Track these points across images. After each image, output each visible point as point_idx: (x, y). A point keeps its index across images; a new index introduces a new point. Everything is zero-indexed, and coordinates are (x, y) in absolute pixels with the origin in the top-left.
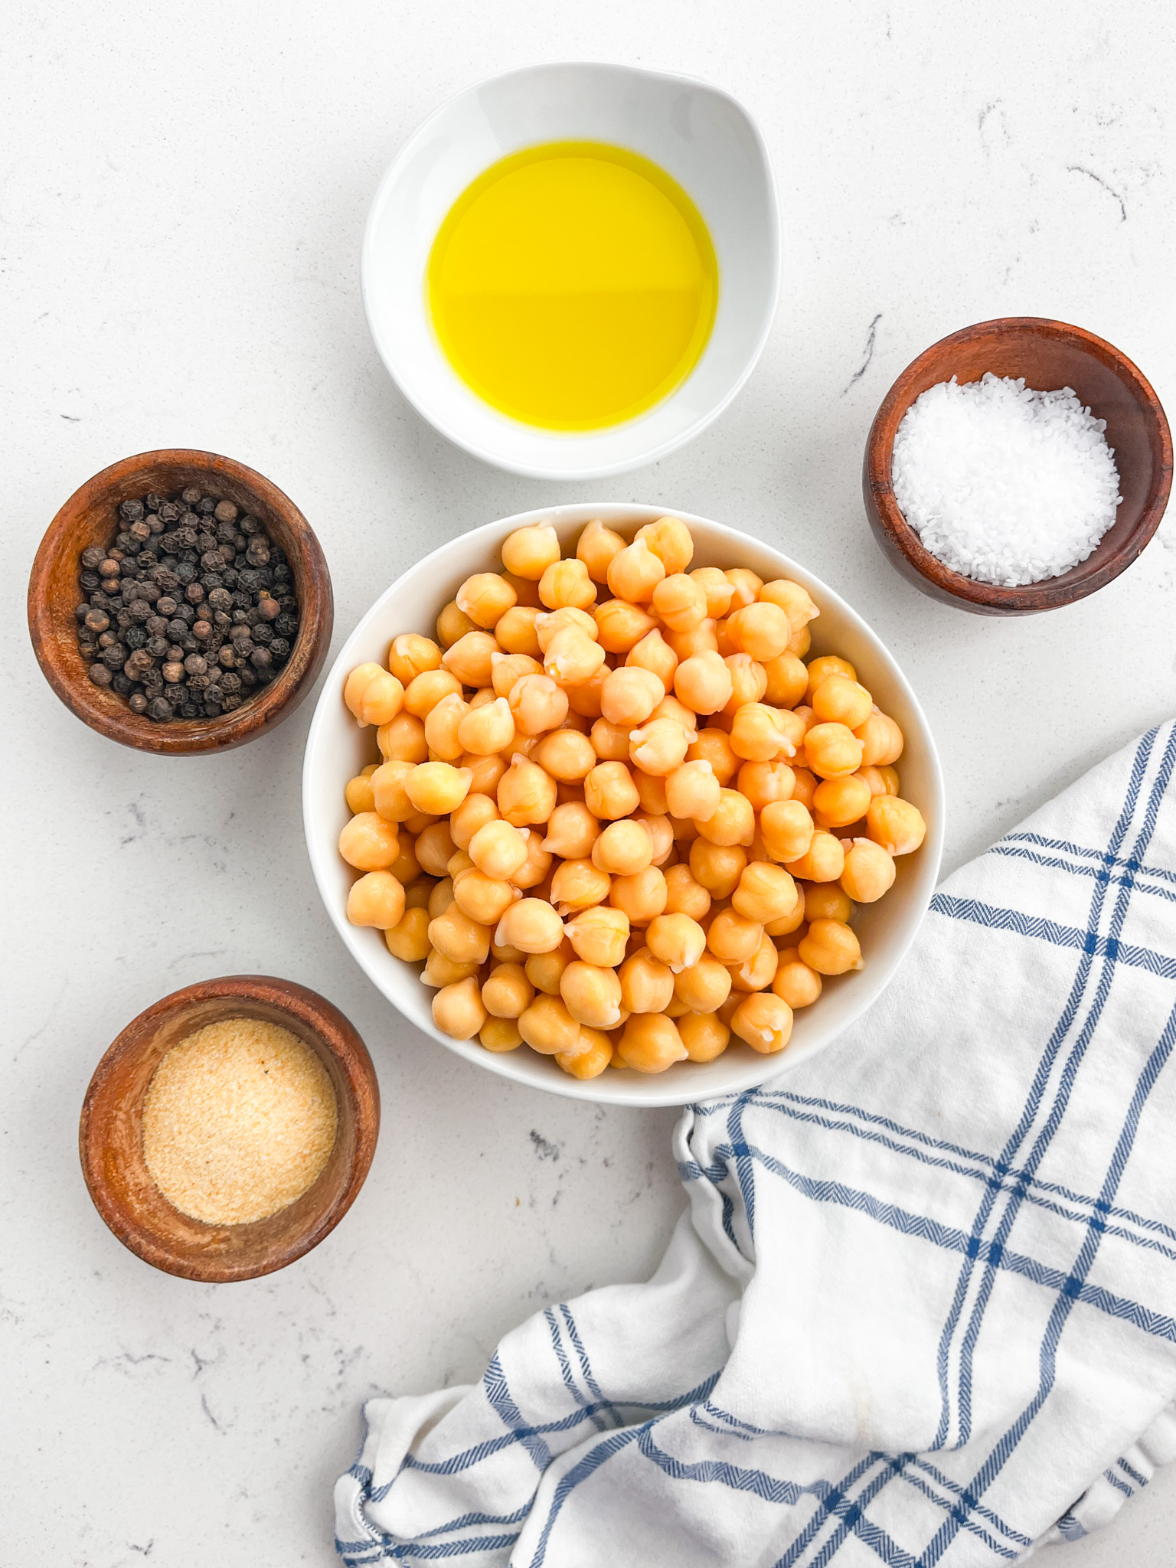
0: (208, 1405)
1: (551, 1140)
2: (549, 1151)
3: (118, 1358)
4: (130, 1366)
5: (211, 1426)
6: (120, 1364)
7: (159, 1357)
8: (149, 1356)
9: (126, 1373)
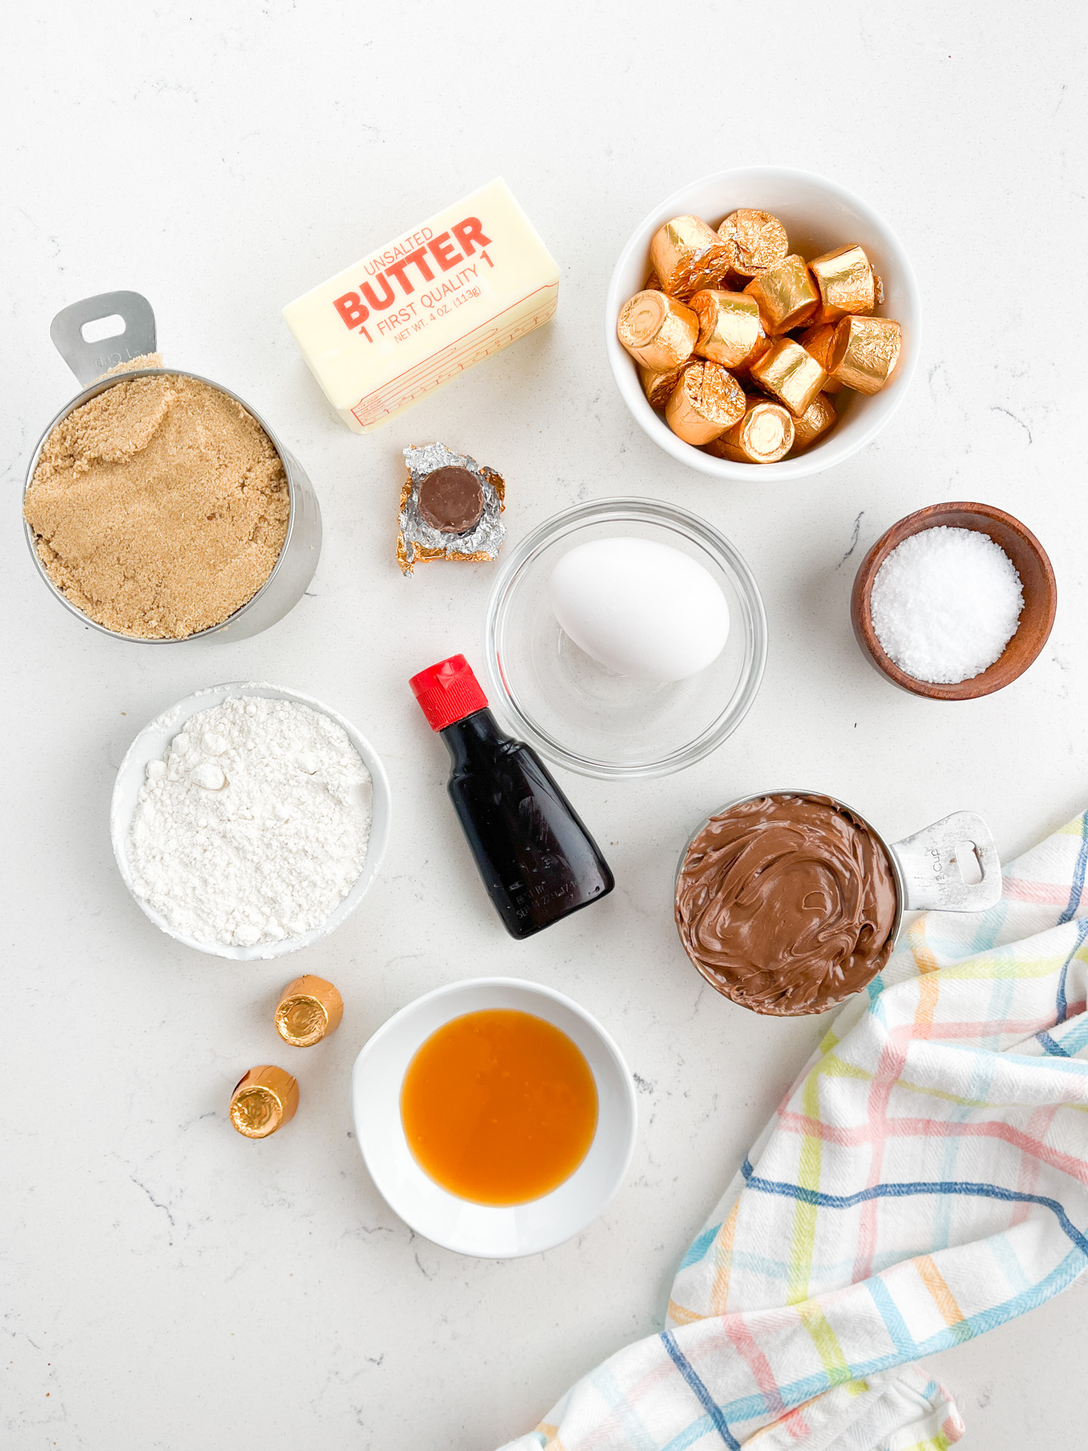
0: (419, 1260)
1: (647, 1079)
2: (646, 1087)
3: (359, 1229)
4: (366, 1235)
5: (422, 1274)
6: (359, 1234)
7: (386, 1229)
8: (379, 1228)
9: (364, 1239)
